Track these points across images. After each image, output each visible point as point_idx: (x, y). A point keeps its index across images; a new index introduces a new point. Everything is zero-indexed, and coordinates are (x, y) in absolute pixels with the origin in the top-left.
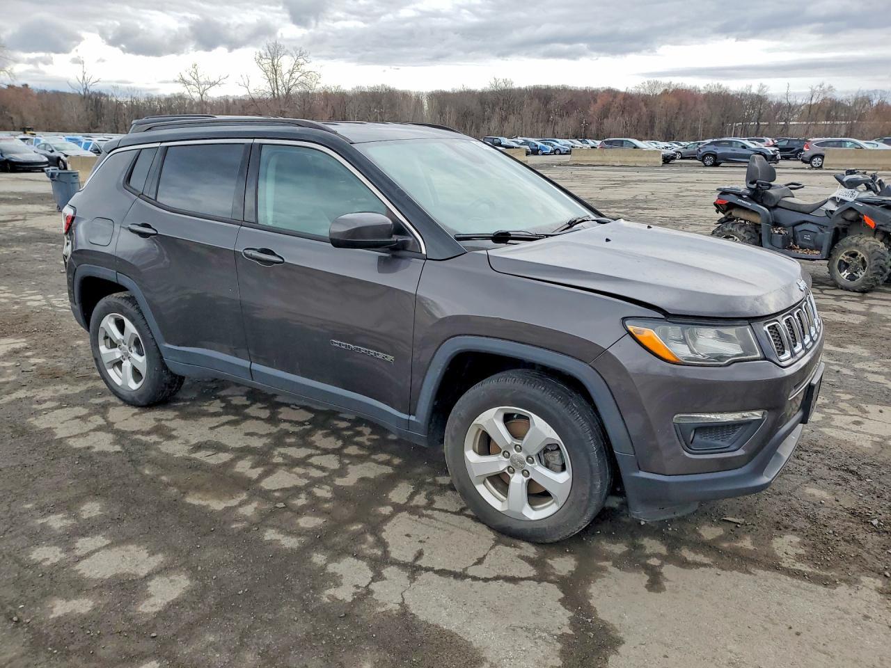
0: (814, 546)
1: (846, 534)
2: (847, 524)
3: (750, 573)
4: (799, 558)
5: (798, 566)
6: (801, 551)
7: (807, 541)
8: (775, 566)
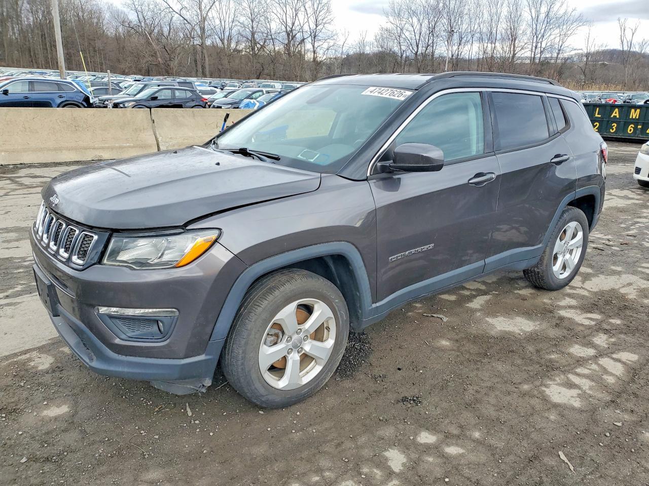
0: (27, 370)
1: (11, 391)
2: (16, 398)
3: (49, 340)
4: (30, 360)
5: (28, 356)
6: (32, 364)
7: (34, 370)
8: (41, 349)
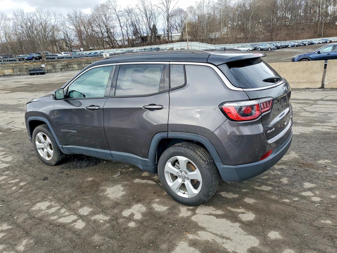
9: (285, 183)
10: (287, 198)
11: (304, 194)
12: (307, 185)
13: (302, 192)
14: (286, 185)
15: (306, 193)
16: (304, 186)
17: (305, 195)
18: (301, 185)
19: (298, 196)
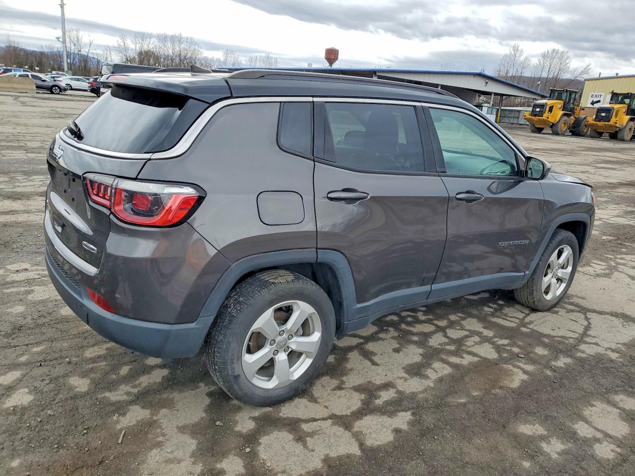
9: (73, 378)
10: (41, 353)
11: (16, 374)
12: (22, 398)
13: (24, 376)
14: (66, 376)
15: (15, 378)
16: (26, 390)
17: (14, 373)
18: (35, 390)
19: (25, 364)
